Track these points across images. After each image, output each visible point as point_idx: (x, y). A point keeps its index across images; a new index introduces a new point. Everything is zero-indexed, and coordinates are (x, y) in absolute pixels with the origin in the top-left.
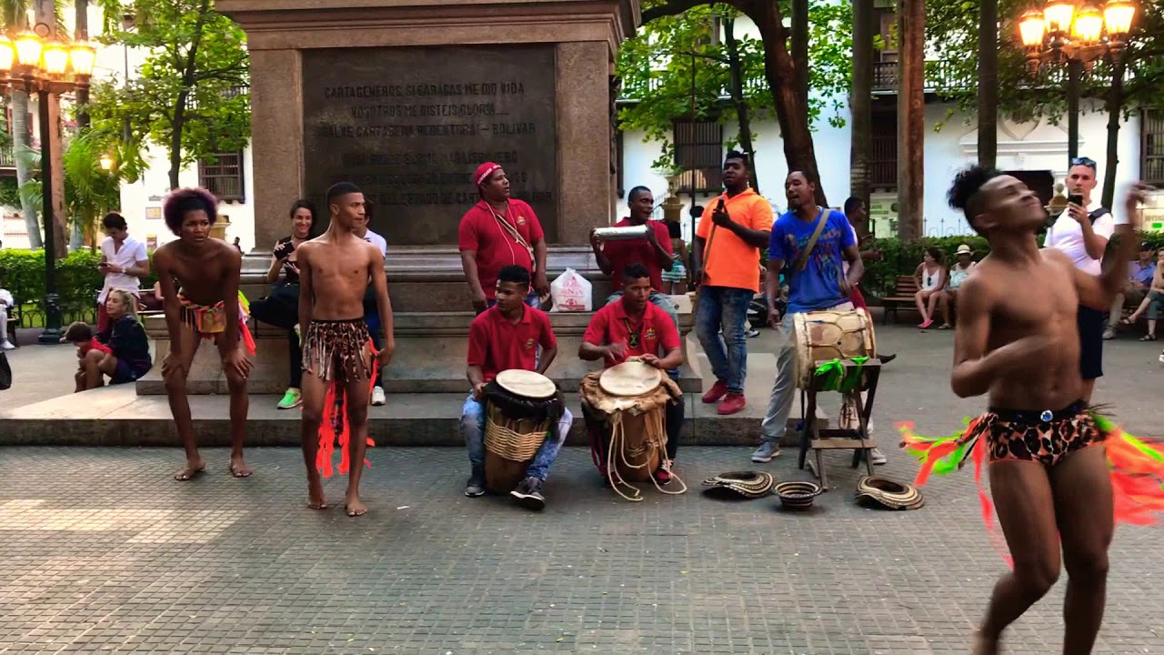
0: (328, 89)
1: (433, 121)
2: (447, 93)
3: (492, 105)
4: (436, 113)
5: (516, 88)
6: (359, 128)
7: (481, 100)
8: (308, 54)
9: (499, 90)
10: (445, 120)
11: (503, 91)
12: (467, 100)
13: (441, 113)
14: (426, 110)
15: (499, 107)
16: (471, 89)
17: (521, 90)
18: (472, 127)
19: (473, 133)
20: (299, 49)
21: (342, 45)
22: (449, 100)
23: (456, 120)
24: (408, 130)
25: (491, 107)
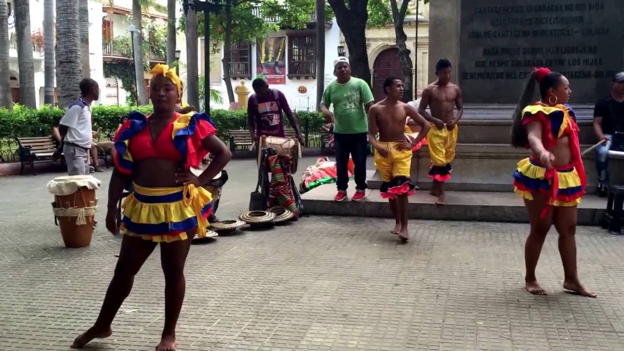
0: (477, 8)
1: (544, 27)
2: (553, 10)
3: (582, 17)
4: (545, 22)
5: (598, 6)
6: (495, 32)
7: (575, 14)
9: (587, 7)
10: (550, 27)
11: (590, 8)
12: (566, 14)
13: (549, 23)
14: (539, 21)
15: (586, 20)
16: (569, 8)
17: (602, 7)
18: (568, 31)
19: (569, 35)
22: (554, 15)
23: (556, 27)
24: (526, 34)
25: (580, 19)
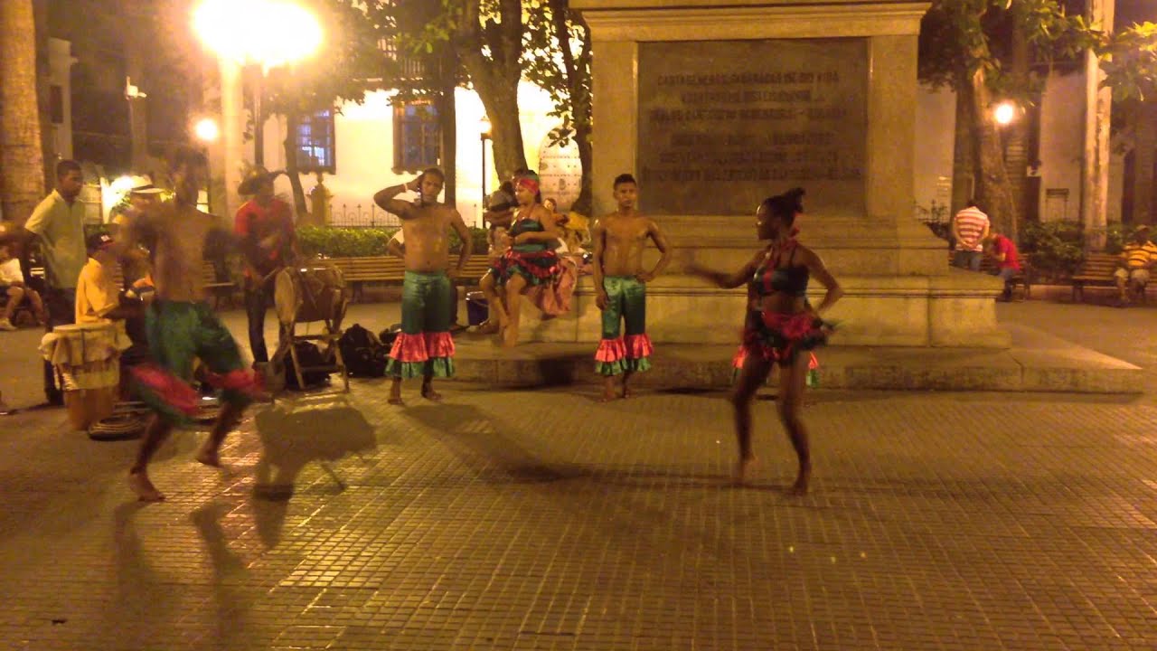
0: (661, 77)
1: (756, 105)
2: (767, 82)
3: (808, 92)
4: (758, 98)
5: (832, 77)
6: (689, 112)
7: (799, 87)
8: (644, 46)
9: (816, 78)
10: (765, 105)
11: (819, 80)
12: (786, 87)
13: (763, 99)
14: (749, 96)
15: (814, 96)
16: (790, 78)
17: (837, 78)
18: (790, 112)
19: (791, 117)
20: (638, 42)
21: (677, 37)
22: (769, 88)
23: (775, 106)
24: (731, 115)
25: (806, 96)
